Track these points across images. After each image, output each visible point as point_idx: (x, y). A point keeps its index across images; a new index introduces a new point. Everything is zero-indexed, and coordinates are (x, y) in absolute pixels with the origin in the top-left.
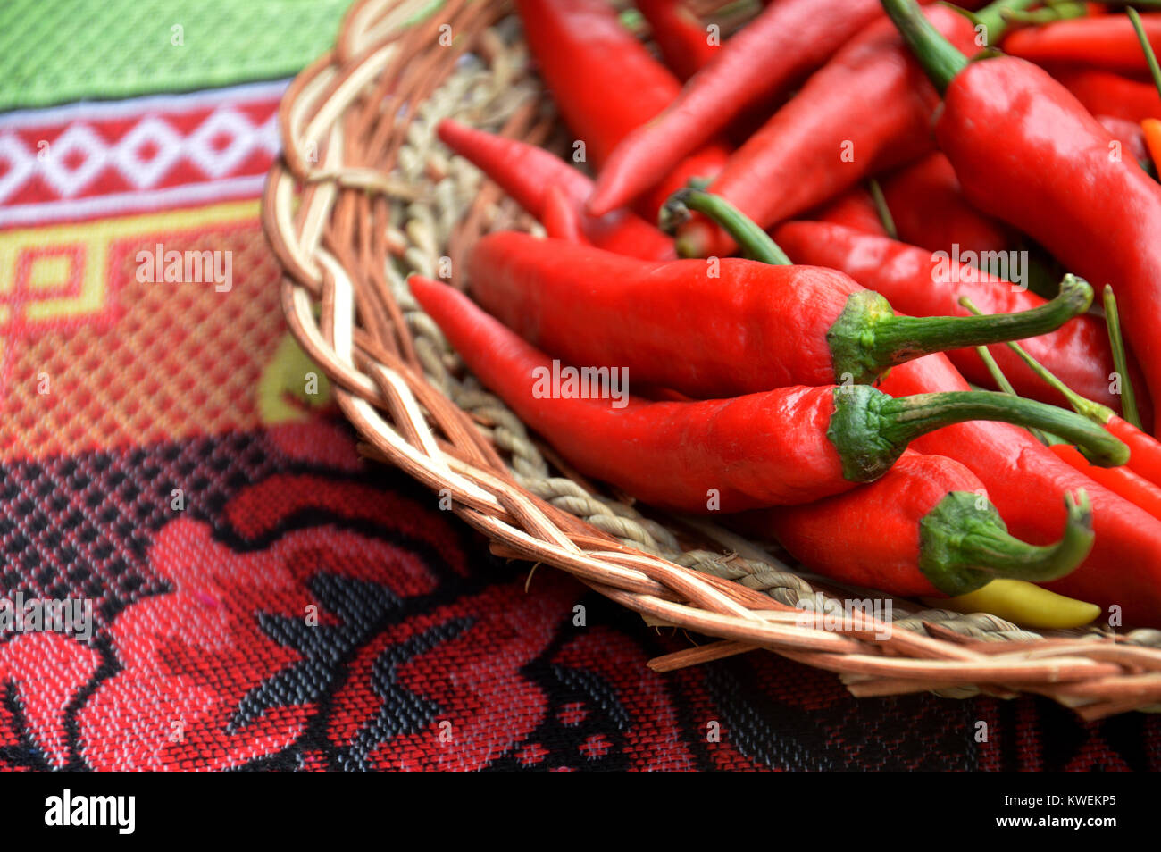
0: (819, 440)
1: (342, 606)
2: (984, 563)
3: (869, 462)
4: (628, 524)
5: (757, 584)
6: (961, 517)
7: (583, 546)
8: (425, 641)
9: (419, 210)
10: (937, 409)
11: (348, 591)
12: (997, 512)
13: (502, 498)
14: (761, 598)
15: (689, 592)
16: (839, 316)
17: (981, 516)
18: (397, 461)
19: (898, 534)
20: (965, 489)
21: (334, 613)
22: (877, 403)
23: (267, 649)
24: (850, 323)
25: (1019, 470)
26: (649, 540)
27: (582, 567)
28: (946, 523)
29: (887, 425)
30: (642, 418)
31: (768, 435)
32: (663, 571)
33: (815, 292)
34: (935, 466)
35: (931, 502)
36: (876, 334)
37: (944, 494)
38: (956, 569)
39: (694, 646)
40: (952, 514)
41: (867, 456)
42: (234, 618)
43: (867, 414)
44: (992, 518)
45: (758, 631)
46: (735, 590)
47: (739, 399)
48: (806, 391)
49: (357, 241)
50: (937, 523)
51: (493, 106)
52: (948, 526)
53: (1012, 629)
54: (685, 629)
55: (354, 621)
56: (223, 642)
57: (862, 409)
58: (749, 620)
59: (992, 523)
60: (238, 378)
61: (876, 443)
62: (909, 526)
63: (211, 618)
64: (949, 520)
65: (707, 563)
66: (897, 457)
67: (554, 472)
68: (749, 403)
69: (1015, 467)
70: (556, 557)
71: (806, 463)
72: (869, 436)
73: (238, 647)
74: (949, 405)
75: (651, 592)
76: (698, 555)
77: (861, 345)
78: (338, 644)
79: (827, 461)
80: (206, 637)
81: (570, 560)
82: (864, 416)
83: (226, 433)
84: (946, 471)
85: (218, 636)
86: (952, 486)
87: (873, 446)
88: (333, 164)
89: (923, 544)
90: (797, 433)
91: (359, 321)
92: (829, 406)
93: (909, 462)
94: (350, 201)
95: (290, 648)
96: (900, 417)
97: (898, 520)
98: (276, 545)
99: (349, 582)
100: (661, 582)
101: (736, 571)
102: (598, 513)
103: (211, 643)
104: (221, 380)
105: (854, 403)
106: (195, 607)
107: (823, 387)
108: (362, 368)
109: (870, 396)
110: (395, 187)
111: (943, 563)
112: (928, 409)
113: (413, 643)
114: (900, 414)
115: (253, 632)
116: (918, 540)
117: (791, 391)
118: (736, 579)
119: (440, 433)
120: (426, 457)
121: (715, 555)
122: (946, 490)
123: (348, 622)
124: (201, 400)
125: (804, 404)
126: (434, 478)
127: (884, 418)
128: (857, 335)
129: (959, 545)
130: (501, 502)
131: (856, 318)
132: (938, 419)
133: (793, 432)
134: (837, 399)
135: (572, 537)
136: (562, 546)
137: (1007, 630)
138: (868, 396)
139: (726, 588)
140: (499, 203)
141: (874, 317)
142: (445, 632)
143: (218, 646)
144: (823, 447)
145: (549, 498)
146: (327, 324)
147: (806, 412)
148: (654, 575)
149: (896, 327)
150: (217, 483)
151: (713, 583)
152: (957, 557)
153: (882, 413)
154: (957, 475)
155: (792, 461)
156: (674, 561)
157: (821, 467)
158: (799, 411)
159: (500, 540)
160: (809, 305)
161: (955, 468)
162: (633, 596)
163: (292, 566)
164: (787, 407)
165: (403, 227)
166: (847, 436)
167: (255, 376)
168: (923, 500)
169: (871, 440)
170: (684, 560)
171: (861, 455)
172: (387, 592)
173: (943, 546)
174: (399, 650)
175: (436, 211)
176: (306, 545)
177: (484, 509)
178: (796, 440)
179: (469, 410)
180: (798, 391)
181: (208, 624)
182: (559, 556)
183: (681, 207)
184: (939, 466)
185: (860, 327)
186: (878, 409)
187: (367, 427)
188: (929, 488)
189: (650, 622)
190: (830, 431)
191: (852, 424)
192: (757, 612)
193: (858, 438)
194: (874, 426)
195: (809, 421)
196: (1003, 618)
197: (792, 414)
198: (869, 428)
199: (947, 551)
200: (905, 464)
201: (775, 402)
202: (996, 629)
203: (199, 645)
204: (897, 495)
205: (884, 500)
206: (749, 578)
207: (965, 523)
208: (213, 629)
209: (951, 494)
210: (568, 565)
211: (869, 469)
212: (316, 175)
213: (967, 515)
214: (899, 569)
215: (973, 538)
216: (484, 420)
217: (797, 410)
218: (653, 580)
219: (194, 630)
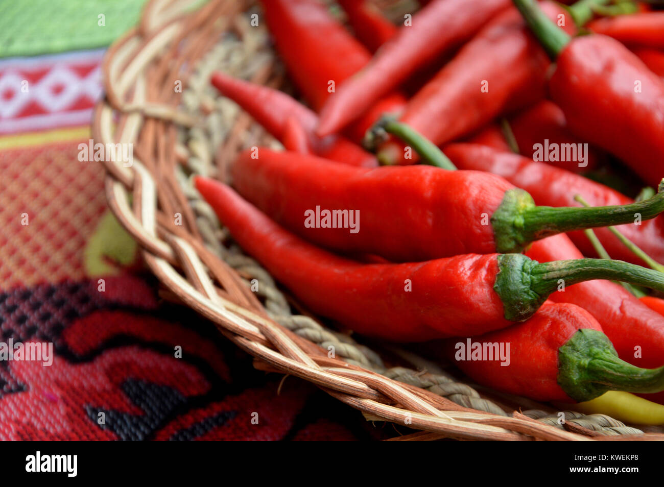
0: (488, 291)
1: (145, 401)
2: (606, 380)
3: (523, 308)
4: (349, 348)
5: (441, 391)
6: (587, 347)
7: (321, 364)
8: (203, 427)
9: (197, 133)
10: (572, 271)
11: (148, 392)
12: (611, 343)
13: (263, 330)
14: (446, 402)
15: (398, 397)
16: (499, 206)
17: (601, 346)
18: (188, 303)
19: (543, 358)
20: (590, 328)
21: (139, 406)
22: (529, 266)
23: (93, 431)
24: (506, 210)
25: (622, 314)
26: (364, 360)
27: (322, 378)
28: (578, 351)
29: (536, 281)
30: (359, 275)
31: (452, 288)
32: (378, 383)
33: (482, 189)
34: (568, 311)
35: (566, 336)
36: (525, 219)
37: (575, 331)
38: (584, 384)
39: (400, 436)
40: (581, 345)
41: (522, 303)
42: (70, 410)
43: (522, 274)
44: (608, 348)
45: (448, 425)
46: (428, 396)
47: (429, 262)
48: (477, 258)
49: (156, 153)
50: (571, 351)
51: (244, 66)
52: (579, 353)
53: (620, 426)
54: (394, 423)
55: (153, 412)
56: (62, 426)
57: (518, 270)
58: (440, 418)
59: (609, 351)
60: (71, 245)
61: (528, 294)
62: (551, 352)
63: (53, 409)
64: (579, 349)
65: (405, 377)
66: (541, 304)
67: (294, 312)
68: (438, 265)
69: (618, 312)
70: (303, 372)
71: (479, 309)
72: (524, 289)
73: (73, 430)
74: (580, 269)
75: (371, 397)
76: (399, 371)
77: (514, 226)
78: (142, 428)
79: (493, 306)
80: (50, 423)
81: (313, 373)
82: (520, 275)
83: (64, 281)
84: (576, 315)
85: (58, 422)
86: (580, 325)
87: (526, 296)
88: (140, 100)
89: (561, 365)
90: (472, 286)
91: (159, 206)
92: (495, 268)
93: (549, 308)
94: (151, 126)
95: (109, 432)
96: (545, 276)
97: (542, 348)
98: (98, 359)
99: (149, 385)
100: (377, 390)
101: (426, 382)
102: (328, 340)
103: (54, 427)
104: (59, 246)
105: (512, 266)
106: (42, 402)
107: (490, 255)
108: (162, 238)
109: (524, 262)
110: (181, 117)
111: (575, 379)
112: (565, 271)
113: (194, 428)
114: (545, 274)
115: (83, 420)
116: (557, 362)
117: (467, 257)
118: (426, 388)
119: (217, 284)
120: (208, 300)
121: (410, 371)
122: (576, 328)
123: (148, 413)
124: (45, 259)
125: (477, 266)
126: (215, 315)
127: (534, 277)
128: (512, 219)
129: (586, 367)
130: (262, 333)
131: (511, 207)
132: (572, 278)
133: (469, 285)
134: (500, 263)
135: (313, 358)
136: (307, 365)
137: (617, 426)
138: (523, 262)
139: (422, 395)
140: (249, 129)
141: (523, 207)
142: (216, 421)
143: (59, 429)
144: (491, 297)
145: (294, 330)
146: (138, 208)
147: (478, 271)
148: (372, 385)
149: (539, 214)
150: (57, 316)
151: (413, 391)
152: (585, 376)
153: (532, 273)
154: (583, 318)
155: (468, 306)
156: (382, 374)
157: (489, 311)
158: (474, 271)
159: (262, 358)
160: (478, 198)
161: (581, 313)
162: (358, 400)
163: (110, 373)
164: (464, 269)
165: (187, 142)
166: (508, 289)
167: (82, 244)
168: (561, 335)
169: (525, 292)
170: (388, 374)
171: (517, 302)
172: (175, 392)
173: (575, 367)
174: (185, 433)
175: (208, 134)
176: (119, 359)
177: (251, 337)
178: (472, 291)
179: (235, 267)
180: (472, 257)
181: (52, 413)
182: (305, 371)
183: (381, 131)
184: (571, 311)
185: (513, 214)
186: (529, 271)
187: (167, 278)
188: (565, 327)
189: (369, 418)
190: (496, 285)
191: (512, 281)
192: (445, 412)
193: (516, 291)
194: (527, 282)
195: (481, 277)
196: (614, 418)
197: (468, 273)
198: (523, 284)
199: (577, 370)
200: (545, 310)
201: (456, 265)
202: (609, 425)
203: (45, 428)
204: (542, 331)
205: (533, 335)
206: (435, 387)
207: (590, 351)
208: (55, 417)
209: (580, 330)
210: (312, 377)
211: (523, 313)
212: (128, 107)
213: (592, 345)
214: (543, 382)
215: (596, 362)
216: (246, 275)
217: (472, 270)
218: (372, 388)
219: (41, 418)
